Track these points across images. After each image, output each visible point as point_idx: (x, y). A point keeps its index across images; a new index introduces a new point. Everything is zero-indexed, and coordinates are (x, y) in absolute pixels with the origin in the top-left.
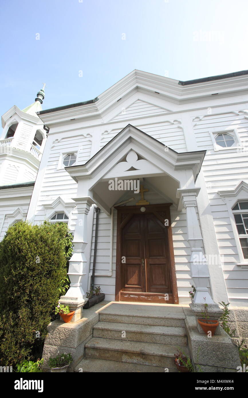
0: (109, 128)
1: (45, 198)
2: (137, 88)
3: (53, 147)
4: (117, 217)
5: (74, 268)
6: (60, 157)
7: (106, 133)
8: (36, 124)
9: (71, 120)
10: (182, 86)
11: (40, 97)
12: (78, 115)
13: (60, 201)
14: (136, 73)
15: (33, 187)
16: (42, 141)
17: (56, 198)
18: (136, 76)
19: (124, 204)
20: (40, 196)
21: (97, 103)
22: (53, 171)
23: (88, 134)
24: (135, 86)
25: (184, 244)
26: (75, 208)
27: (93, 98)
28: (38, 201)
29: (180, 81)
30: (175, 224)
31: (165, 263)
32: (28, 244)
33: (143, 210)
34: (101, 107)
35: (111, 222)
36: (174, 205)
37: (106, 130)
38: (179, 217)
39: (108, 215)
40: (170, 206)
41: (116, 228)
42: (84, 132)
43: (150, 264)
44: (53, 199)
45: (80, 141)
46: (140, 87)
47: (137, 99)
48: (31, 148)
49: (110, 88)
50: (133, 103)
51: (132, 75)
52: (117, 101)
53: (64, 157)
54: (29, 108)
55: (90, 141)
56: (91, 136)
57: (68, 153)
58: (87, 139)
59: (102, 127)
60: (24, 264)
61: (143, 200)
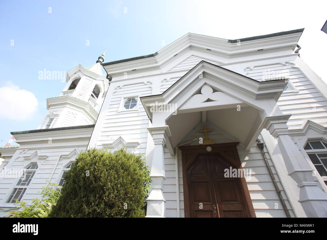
0: (168, 77)
1: (104, 138)
2: (191, 47)
3: (115, 93)
4: (181, 157)
5: (154, 209)
6: (121, 101)
7: (165, 81)
8: (95, 79)
9: (132, 70)
10: (231, 44)
11: (101, 60)
12: (139, 66)
13: (120, 141)
14: (189, 35)
15: (93, 128)
16: (98, 94)
17: (116, 138)
18: (189, 38)
19: (188, 144)
20: (100, 136)
21: (156, 57)
22: (114, 113)
23: (148, 82)
24: (189, 45)
25: (260, 186)
26: (136, 148)
27: (153, 53)
28: (98, 141)
29: (229, 40)
30: (245, 164)
31: (241, 209)
32: (107, 171)
33: (209, 149)
34: (160, 60)
35: (176, 163)
36: (240, 144)
37: (165, 78)
38: (248, 156)
39: (172, 155)
40: (237, 145)
41: (181, 169)
42: (145, 80)
43: (224, 211)
44: (113, 139)
45: (141, 87)
46: (194, 46)
47: (191, 55)
48: (89, 99)
49: (168, 45)
50: (188, 58)
51: (185, 37)
52: (174, 56)
53: (125, 101)
54: (91, 67)
55: (150, 87)
56: (151, 83)
57: (129, 97)
58: (148, 86)
59: (161, 76)
60: (101, 198)
61: (207, 140)
